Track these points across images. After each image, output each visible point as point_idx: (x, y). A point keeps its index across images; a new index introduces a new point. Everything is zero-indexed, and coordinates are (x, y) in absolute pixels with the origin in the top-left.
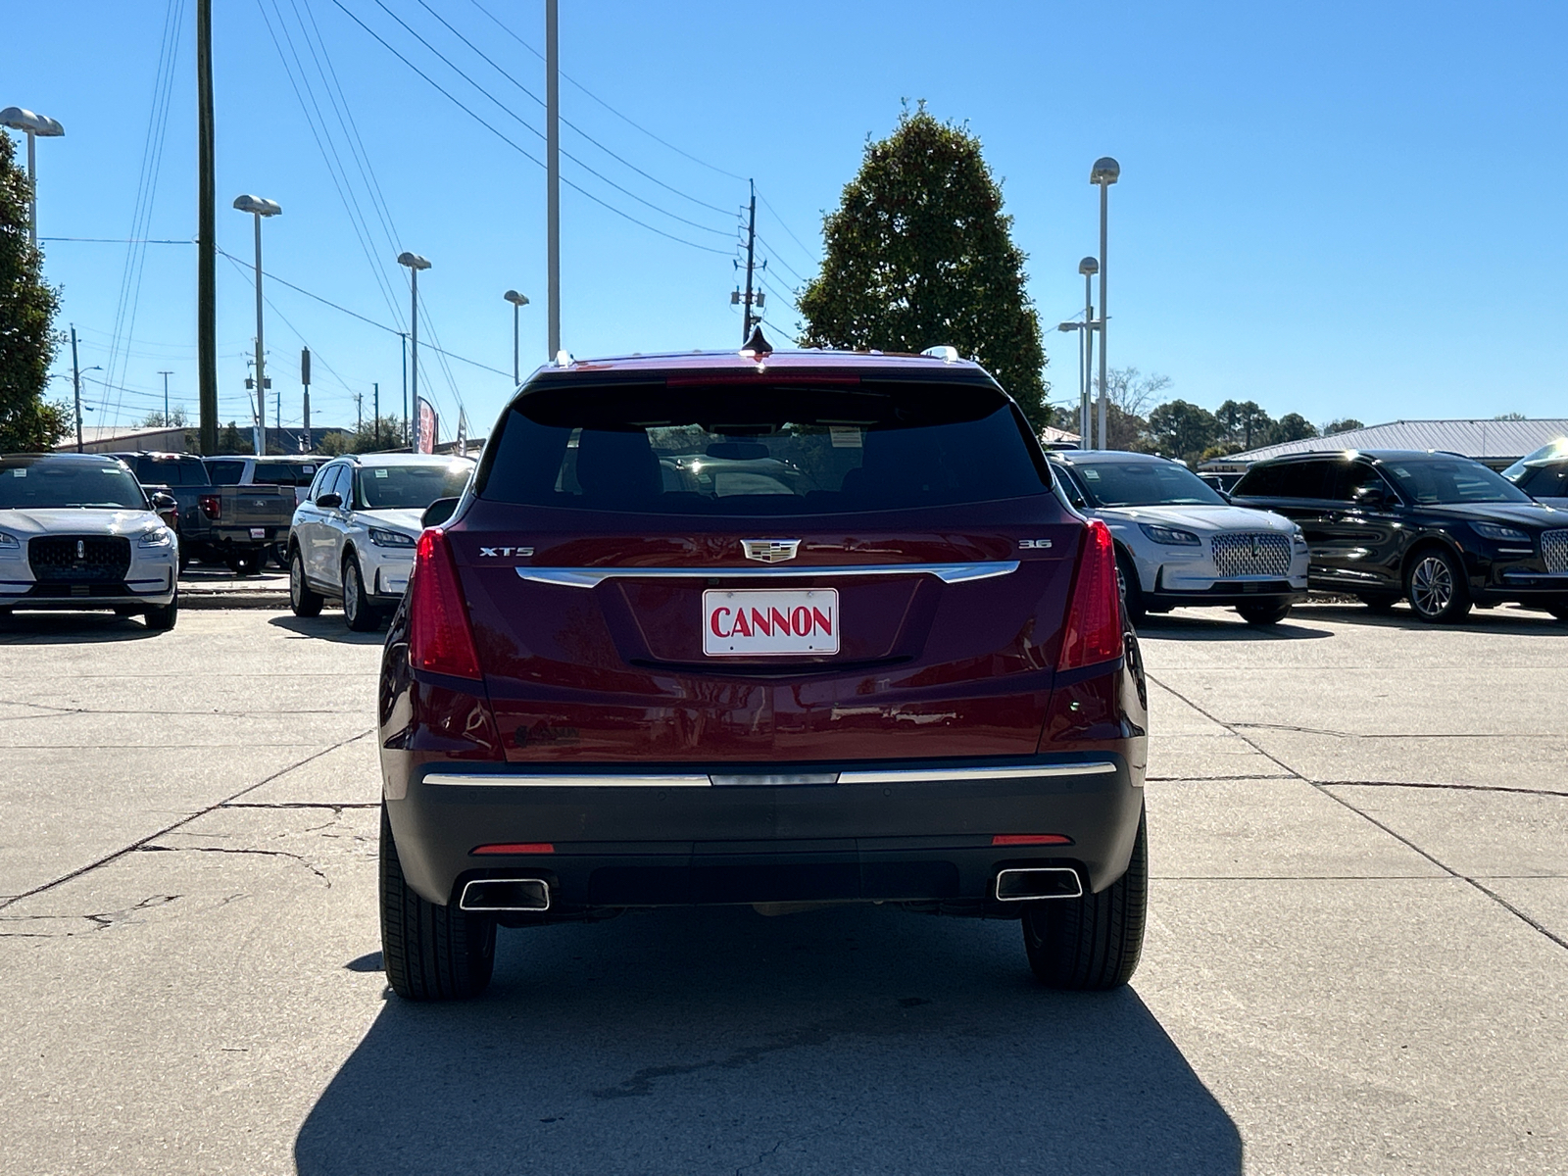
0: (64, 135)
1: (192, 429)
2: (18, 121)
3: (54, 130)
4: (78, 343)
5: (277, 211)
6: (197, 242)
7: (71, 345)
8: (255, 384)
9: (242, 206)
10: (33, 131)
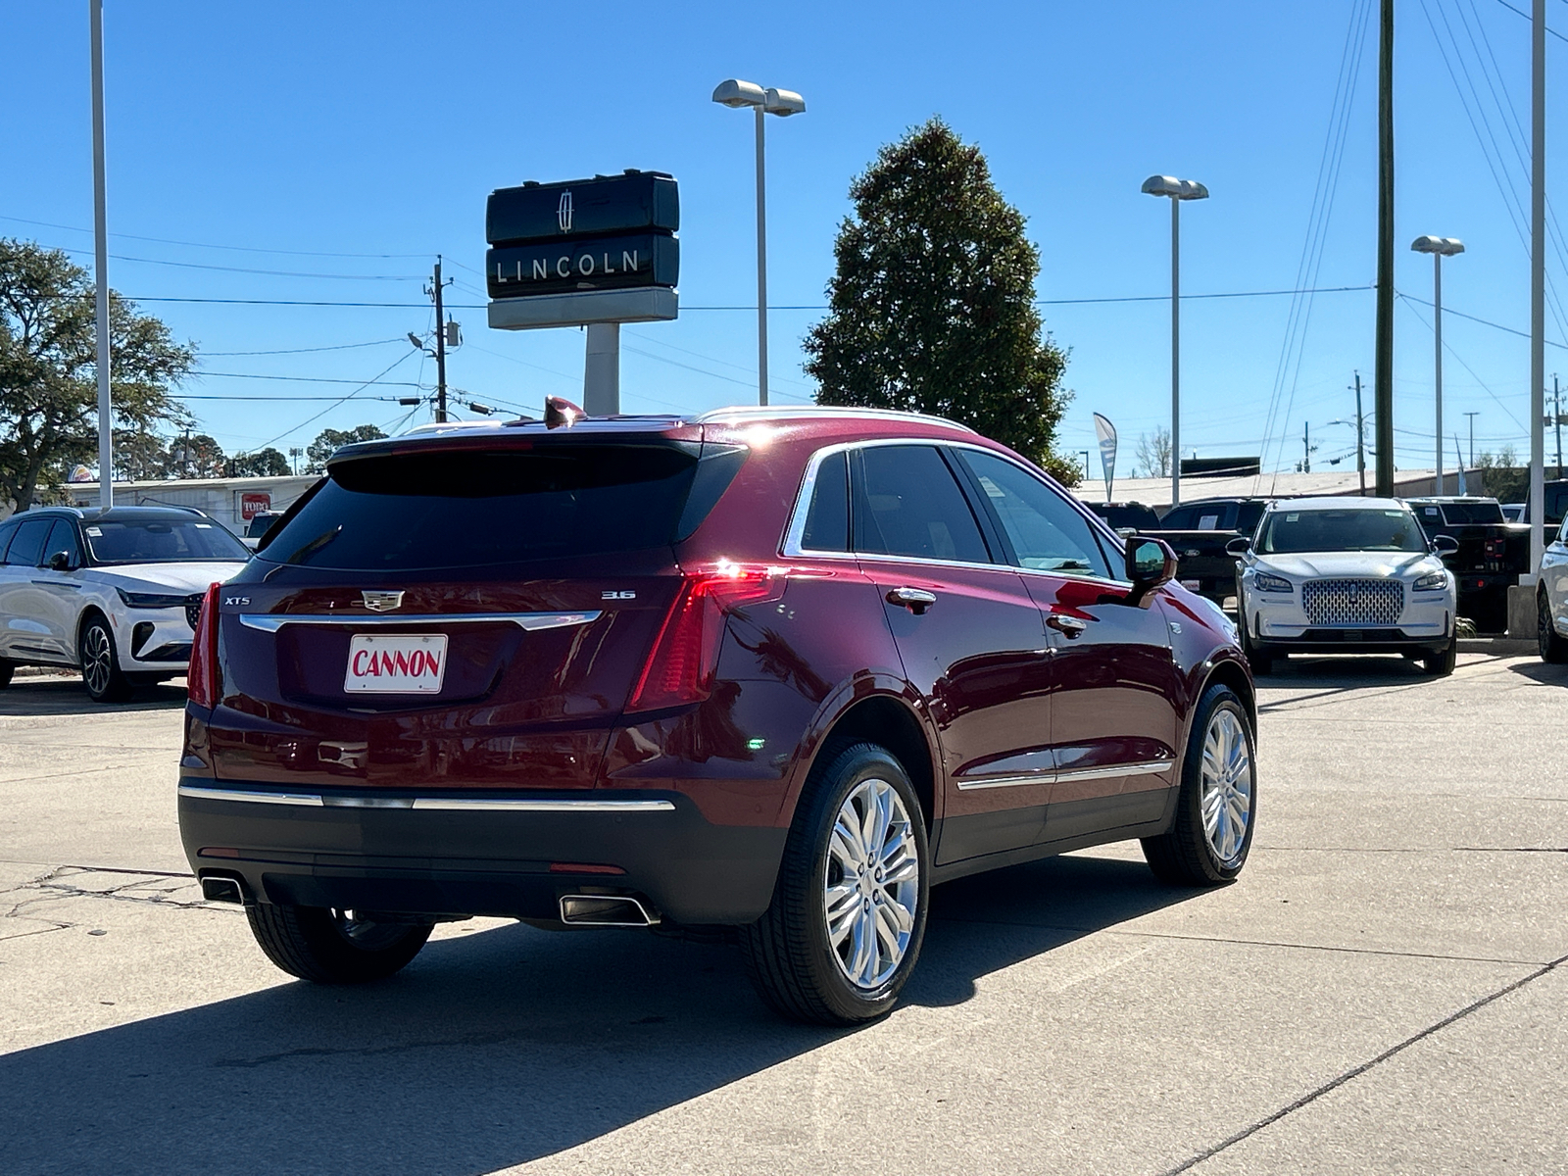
0: (1208, 197)
1: (1521, 469)
2: (1160, 189)
3: (1199, 193)
4: (1361, 390)
5: (1458, 249)
6: (1376, 287)
7: (1355, 392)
8: (1554, 421)
9: (1419, 248)
10: (1177, 196)
